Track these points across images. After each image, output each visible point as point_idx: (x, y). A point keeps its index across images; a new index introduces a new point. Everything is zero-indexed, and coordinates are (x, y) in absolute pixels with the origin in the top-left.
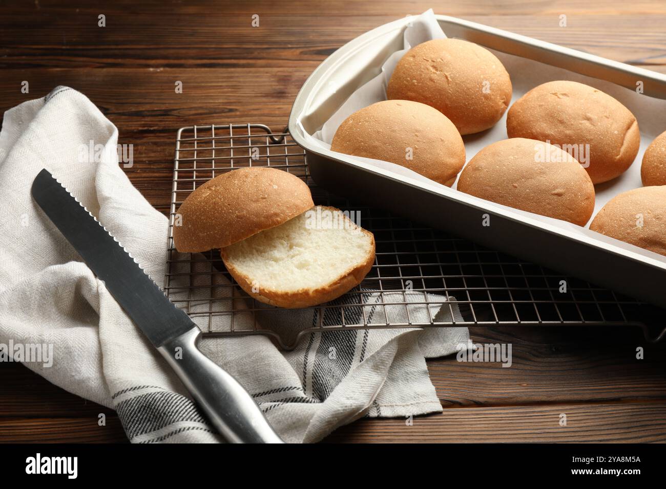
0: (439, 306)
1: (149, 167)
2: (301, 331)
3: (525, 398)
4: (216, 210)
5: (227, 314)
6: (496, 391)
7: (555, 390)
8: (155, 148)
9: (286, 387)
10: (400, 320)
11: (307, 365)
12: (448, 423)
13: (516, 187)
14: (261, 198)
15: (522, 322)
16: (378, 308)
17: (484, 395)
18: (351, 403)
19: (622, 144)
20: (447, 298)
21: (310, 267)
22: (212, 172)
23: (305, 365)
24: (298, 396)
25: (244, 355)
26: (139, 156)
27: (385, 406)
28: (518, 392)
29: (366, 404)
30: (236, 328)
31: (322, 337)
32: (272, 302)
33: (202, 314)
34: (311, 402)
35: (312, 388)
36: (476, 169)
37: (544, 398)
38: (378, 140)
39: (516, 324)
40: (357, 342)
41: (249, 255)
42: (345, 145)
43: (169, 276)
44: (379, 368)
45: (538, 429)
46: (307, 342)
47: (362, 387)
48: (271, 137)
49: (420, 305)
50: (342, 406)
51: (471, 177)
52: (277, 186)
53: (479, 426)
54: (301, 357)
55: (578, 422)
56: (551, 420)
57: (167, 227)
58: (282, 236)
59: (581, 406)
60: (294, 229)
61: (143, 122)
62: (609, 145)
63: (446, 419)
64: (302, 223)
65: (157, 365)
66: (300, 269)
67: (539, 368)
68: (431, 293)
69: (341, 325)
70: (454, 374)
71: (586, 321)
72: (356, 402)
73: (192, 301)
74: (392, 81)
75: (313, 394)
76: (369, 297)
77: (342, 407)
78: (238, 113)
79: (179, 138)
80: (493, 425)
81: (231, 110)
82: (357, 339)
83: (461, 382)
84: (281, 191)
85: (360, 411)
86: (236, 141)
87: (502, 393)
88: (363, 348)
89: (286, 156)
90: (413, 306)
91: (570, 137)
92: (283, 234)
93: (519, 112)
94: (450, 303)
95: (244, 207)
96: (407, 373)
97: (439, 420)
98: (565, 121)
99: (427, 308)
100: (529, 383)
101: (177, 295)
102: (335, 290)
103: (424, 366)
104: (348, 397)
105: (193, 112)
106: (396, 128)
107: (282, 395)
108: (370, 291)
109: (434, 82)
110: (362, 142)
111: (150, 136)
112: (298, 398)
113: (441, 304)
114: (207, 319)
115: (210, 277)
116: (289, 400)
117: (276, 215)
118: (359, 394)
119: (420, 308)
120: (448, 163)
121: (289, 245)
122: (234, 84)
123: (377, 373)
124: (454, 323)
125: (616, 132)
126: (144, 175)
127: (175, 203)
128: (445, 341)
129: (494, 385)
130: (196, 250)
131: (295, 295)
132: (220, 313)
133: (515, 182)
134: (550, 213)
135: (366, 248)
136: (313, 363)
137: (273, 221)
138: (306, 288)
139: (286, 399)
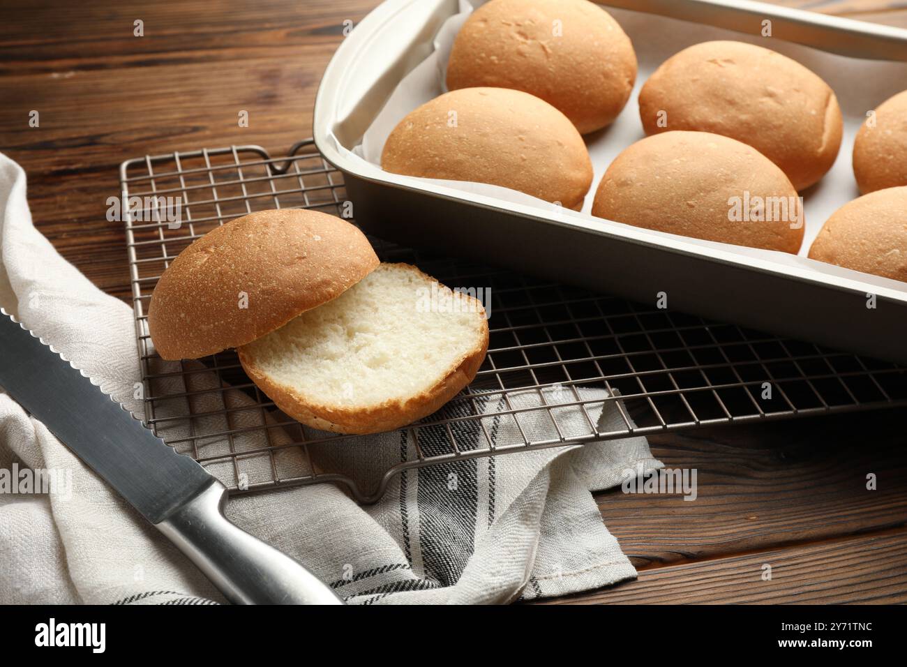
0: (601, 406)
1: (78, 227)
2: (390, 469)
3: (759, 540)
4: (224, 284)
5: (262, 455)
6: (712, 534)
7: (802, 520)
8: (84, 197)
9: (383, 566)
10: (542, 436)
11: (408, 525)
12: (650, 595)
13: (692, 206)
14: (298, 258)
15: (735, 418)
16: (504, 419)
17: (696, 542)
18: (500, 581)
19: (823, 130)
20: (609, 392)
21: (390, 363)
22: (189, 228)
23: (405, 525)
24: (406, 579)
25: (303, 519)
26: (60, 212)
27: (546, 578)
28: (747, 531)
29: (522, 580)
30: (282, 478)
31: (419, 475)
32: (336, 426)
33: (219, 459)
34: (427, 588)
35: (422, 563)
36: (623, 184)
37: (789, 536)
38: (461, 151)
39: (725, 422)
40: (479, 479)
41: (286, 354)
42: (407, 164)
43: (152, 401)
44: (530, 517)
45: (792, 588)
46: (398, 488)
47: (511, 553)
48: (271, 165)
49: (569, 408)
50: (485, 588)
51: (616, 198)
52: (319, 237)
53: (699, 593)
54: (396, 513)
55: (851, 569)
56: (809, 570)
57: (133, 321)
58: (333, 317)
59: (849, 543)
60: (349, 305)
61: (57, 159)
62: (807, 132)
63: (646, 587)
64: (360, 294)
65: (158, 554)
66: (374, 368)
67: (768, 489)
68: (581, 385)
69: (452, 452)
70: (641, 513)
71: (832, 405)
72: (508, 579)
73: (198, 439)
74: (455, 61)
75: (426, 572)
76: (486, 403)
77: (487, 590)
78: (208, 133)
79: (124, 177)
80: (722, 590)
81: (195, 129)
82: (478, 473)
83: (655, 524)
84: (328, 245)
85: (515, 593)
86: (218, 176)
87: (722, 536)
88: (490, 486)
89: (303, 191)
90: (558, 410)
91: (748, 124)
92: (334, 314)
93: (661, 93)
94: (616, 400)
95: (272, 276)
96: (568, 520)
97: (635, 592)
98: (737, 100)
99: (583, 411)
100: (759, 514)
101: (170, 431)
102: (438, 398)
103: (592, 505)
104: (493, 571)
105: (136, 136)
106: (488, 130)
107: (378, 580)
108: (485, 393)
109: (525, 57)
110: (435, 156)
111: (73, 180)
112: (406, 582)
113: (603, 403)
114: (229, 466)
115: (219, 396)
116: (391, 587)
117: (326, 283)
118: (510, 564)
119: (570, 412)
120: (574, 179)
121: (346, 331)
122: (193, 88)
123: (527, 525)
124: (631, 431)
125: (813, 112)
126: (74, 241)
127: (138, 282)
128: (613, 461)
129: (706, 523)
130: (196, 354)
131: (377, 412)
132: (250, 454)
133: (691, 198)
134: (750, 241)
135: (475, 323)
136: (418, 520)
137: (322, 294)
138: (393, 397)
139: (385, 586)
